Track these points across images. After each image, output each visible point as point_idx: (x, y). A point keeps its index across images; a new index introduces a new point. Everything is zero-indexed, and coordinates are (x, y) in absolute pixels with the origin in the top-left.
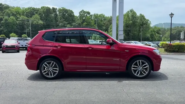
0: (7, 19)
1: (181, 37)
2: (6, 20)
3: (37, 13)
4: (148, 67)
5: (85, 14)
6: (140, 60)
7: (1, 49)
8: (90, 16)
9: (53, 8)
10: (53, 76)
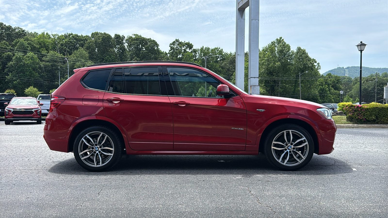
0: (20, 58)
1: (384, 97)
2: (19, 60)
3: (82, 45)
4: (306, 145)
5: (183, 48)
6: (290, 131)
7: (4, 117)
8: (192, 52)
9: (116, 35)
10: (101, 165)
